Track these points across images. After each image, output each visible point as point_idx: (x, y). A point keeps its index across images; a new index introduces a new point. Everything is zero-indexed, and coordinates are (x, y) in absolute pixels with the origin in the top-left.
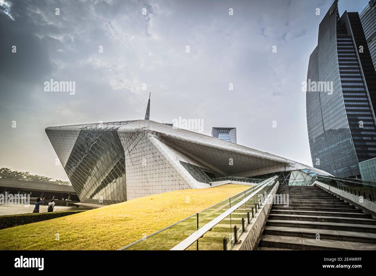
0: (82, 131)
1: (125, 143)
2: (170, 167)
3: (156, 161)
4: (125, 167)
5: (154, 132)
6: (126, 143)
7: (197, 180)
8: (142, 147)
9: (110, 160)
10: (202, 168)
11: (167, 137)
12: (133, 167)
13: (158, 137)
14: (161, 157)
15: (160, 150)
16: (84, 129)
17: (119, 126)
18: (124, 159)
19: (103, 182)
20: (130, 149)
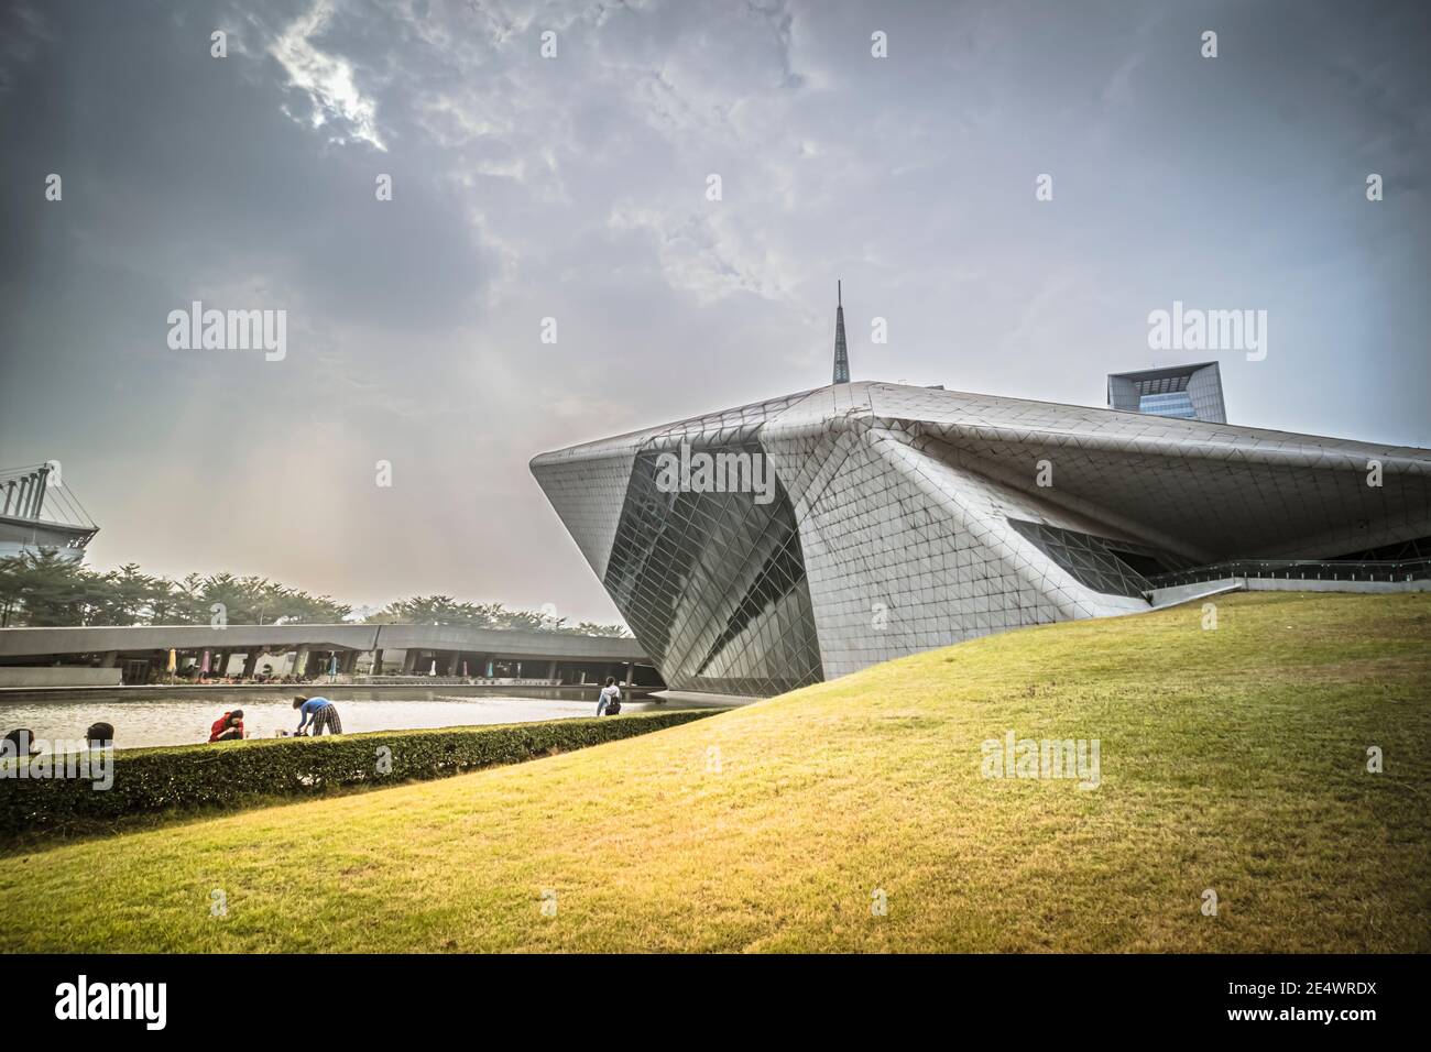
0: (640, 452)
1: (791, 477)
2: (974, 543)
3: (914, 528)
4: (801, 560)
5: (892, 420)
6: (796, 478)
7: (1090, 586)
8: (857, 481)
9: (747, 541)
10: (1100, 540)
11: (944, 434)
12: (831, 559)
13: (910, 439)
14: (934, 512)
15: (924, 485)
16: (647, 447)
17: (761, 419)
18: (797, 534)
19: (731, 618)
20: (812, 495)
